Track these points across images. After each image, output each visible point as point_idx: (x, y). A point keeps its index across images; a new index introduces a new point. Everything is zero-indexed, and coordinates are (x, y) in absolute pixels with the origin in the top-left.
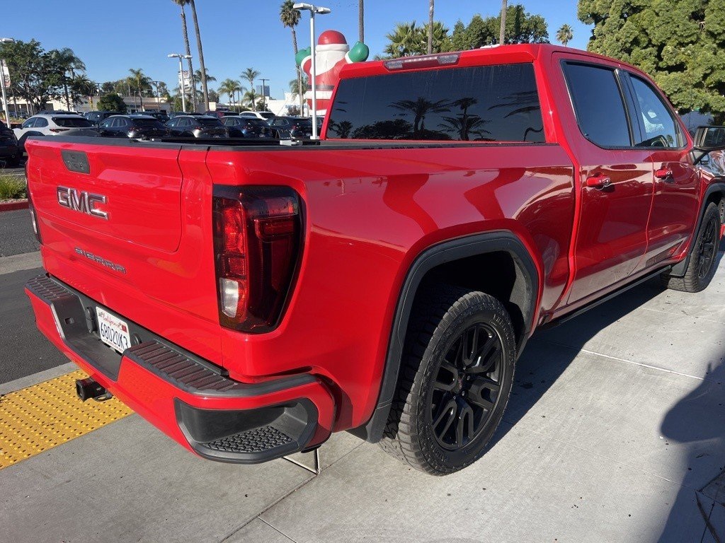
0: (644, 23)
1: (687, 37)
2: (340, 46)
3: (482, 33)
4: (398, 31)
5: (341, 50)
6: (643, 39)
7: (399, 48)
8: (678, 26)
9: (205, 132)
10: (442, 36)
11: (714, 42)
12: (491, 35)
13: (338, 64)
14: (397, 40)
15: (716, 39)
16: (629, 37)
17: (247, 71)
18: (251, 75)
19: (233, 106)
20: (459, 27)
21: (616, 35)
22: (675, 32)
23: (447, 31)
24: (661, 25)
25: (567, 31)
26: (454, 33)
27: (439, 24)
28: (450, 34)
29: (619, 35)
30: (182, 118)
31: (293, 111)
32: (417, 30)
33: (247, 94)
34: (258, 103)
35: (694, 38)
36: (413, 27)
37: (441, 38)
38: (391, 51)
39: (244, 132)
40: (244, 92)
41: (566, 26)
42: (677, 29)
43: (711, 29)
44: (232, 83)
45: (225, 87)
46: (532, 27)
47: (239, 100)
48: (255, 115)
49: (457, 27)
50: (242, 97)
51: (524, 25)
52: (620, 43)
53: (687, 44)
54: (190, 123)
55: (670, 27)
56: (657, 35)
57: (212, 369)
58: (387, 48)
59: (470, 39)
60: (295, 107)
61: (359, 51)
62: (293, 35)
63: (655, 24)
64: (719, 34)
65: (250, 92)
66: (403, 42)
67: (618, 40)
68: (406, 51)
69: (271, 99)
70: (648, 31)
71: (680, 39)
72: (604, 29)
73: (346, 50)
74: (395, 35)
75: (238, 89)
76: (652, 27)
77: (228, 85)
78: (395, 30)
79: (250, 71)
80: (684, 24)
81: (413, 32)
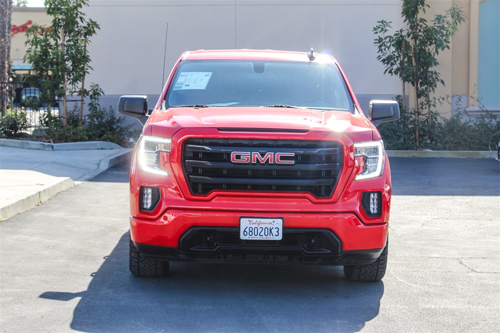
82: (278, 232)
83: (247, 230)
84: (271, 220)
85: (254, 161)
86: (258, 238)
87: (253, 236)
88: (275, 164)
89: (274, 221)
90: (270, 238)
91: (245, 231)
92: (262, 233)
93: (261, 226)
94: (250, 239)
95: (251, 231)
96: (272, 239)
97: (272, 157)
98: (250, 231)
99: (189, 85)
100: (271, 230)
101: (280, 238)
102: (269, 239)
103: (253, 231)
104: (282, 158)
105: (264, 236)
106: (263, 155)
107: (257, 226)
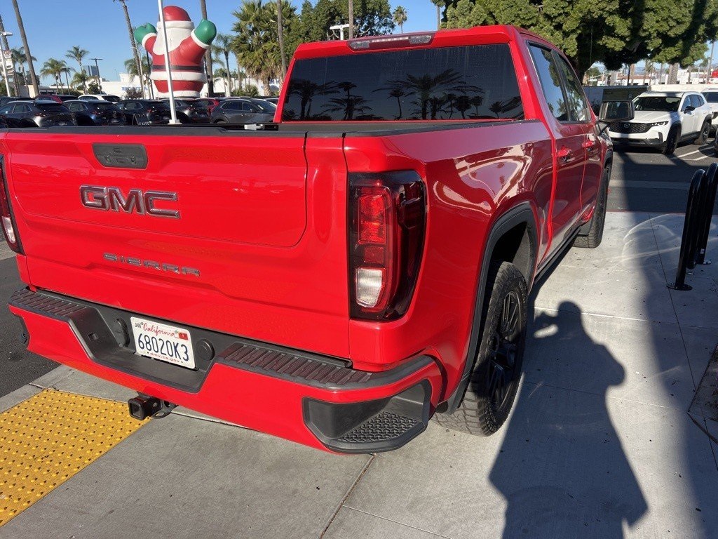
0: (491, 6)
1: (528, 20)
2: (184, 23)
3: (330, 13)
4: (244, 7)
5: (186, 28)
6: (490, 22)
7: (248, 26)
8: (521, 10)
9: (49, 119)
10: (290, 15)
11: (551, 25)
12: (339, 15)
13: (184, 43)
14: (245, 17)
15: (552, 22)
16: (479, 20)
17: (73, 50)
18: (79, 54)
19: (59, 90)
20: (306, 6)
21: (468, 17)
22: (518, 16)
23: (295, 10)
24: (506, 9)
25: (402, 13)
26: (303, 12)
27: (286, 3)
28: (298, 12)
29: (471, 18)
30: (18, 104)
31: (134, 94)
32: (264, 8)
33: (77, 75)
34: (89, 85)
35: (534, 21)
36: (259, 4)
37: (290, 17)
38: (239, 29)
39: (93, 117)
40: (73, 74)
41: (400, 7)
42: (520, 12)
43: (548, 13)
44: (57, 63)
45: (48, 68)
46: (377, 8)
47: (67, 82)
48: (96, 98)
49: (305, 6)
50: (71, 79)
51: (370, 6)
52: (472, 25)
53: (529, 26)
54: (28, 110)
55: (514, 11)
56: (504, 17)
57: (332, 363)
58: (235, 26)
59: (319, 19)
60: (134, 89)
61: (206, 29)
62: (123, 10)
63: (501, 8)
64: (555, 17)
65: (81, 73)
66: (251, 20)
67: (470, 23)
68: (255, 29)
69: (104, 80)
70: (495, 14)
71: (523, 22)
72: (456, 12)
73: (191, 28)
74: (242, 12)
75: (65, 70)
76: (498, 11)
77: (52, 66)
78: (241, 7)
79: (77, 49)
80: (526, 8)
81: (260, 11)
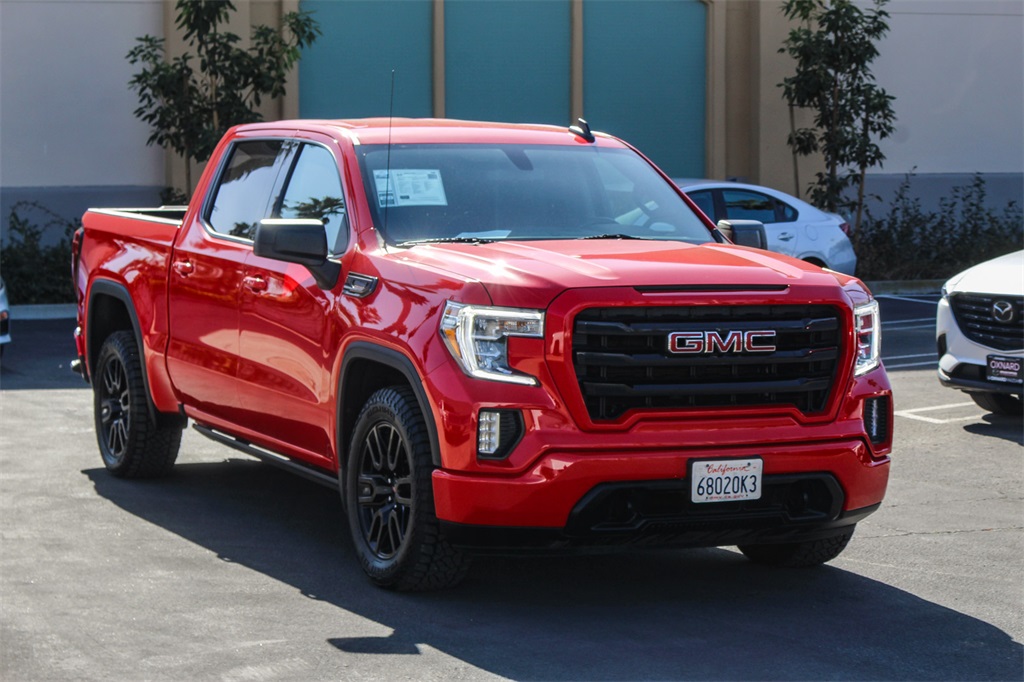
82: (754, 484)
83: (704, 484)
84: (744, 462)
85: (709, 349)
86: (722, 498)
87: (714, 494)
88: (745, 354)
89: (749, 464)
90: (743, 496)
91: (700, 487)
92: (729, 489)
93: (727, 474)
94: (709, 501)
95: (711, 486)
96: (744, 498)
97: (740, 339)
98: (709, 486)
99: (408, 197)
100: (743, 481)
101: (757, 495)
102: (741, 499)
103: (714, 486)
104: (757, 341)
105: (732, 494)
106: (724, 337)
107: (719, 474)
